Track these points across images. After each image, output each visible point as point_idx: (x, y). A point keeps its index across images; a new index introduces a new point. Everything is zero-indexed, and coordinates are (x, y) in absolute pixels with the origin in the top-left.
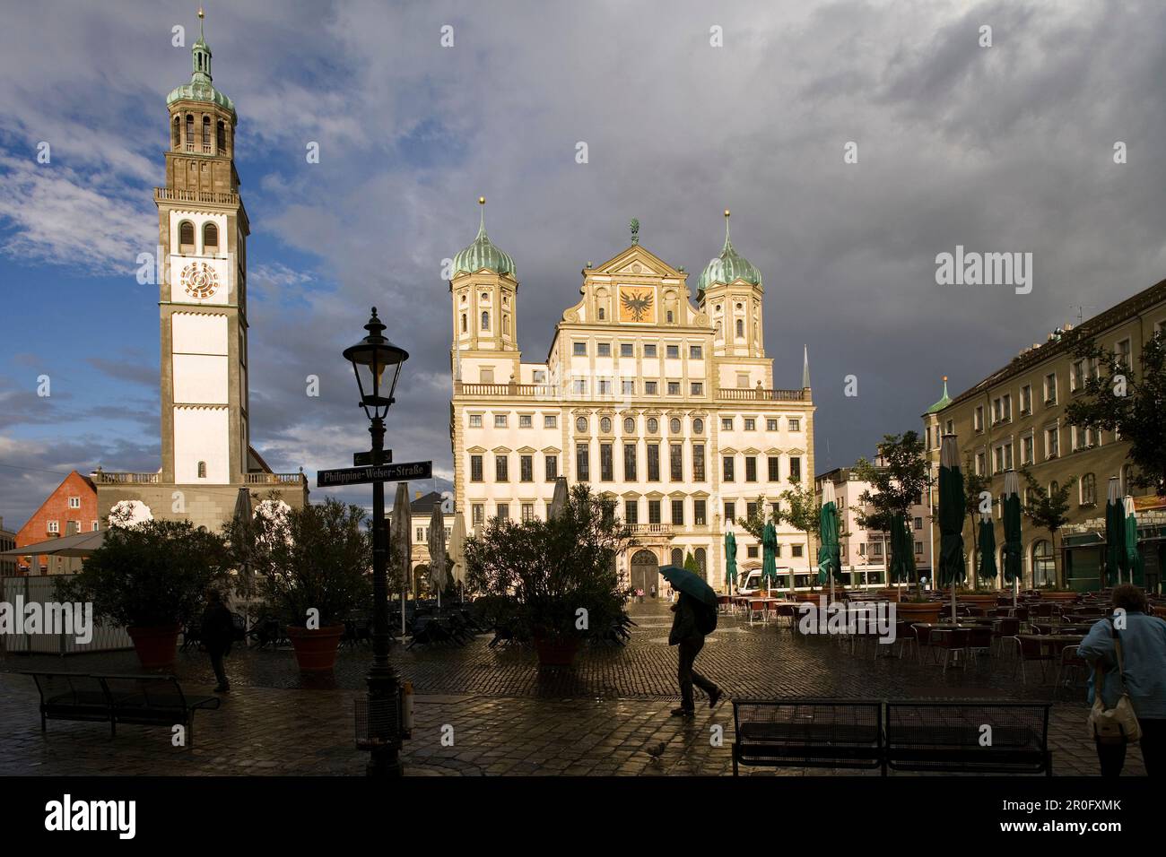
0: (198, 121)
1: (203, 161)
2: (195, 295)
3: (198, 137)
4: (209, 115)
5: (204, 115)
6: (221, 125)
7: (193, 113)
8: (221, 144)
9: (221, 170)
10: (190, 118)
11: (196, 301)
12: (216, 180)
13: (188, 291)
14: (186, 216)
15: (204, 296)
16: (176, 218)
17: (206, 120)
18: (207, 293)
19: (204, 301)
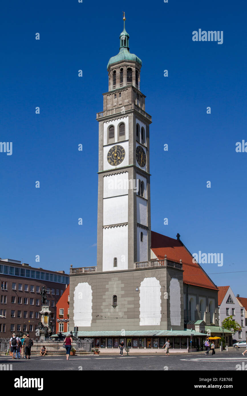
0: (118, 72)
1: (120, 91)
2: (114, 165)
3: (118, 80)
4: (122, 67)
5: (120, 68)
6: (129, 70)
7: (115, 70)
8: (129, 80)
9: (128, 93)
10: (115, 72)
11: (114, 167)
12: (125, 99)
13: (110, 163)
14: (111, 123)
15: (118, 164)
16: (106, 125)
17: (122, 70)
18: (120, 162)
19: (118, 166)
